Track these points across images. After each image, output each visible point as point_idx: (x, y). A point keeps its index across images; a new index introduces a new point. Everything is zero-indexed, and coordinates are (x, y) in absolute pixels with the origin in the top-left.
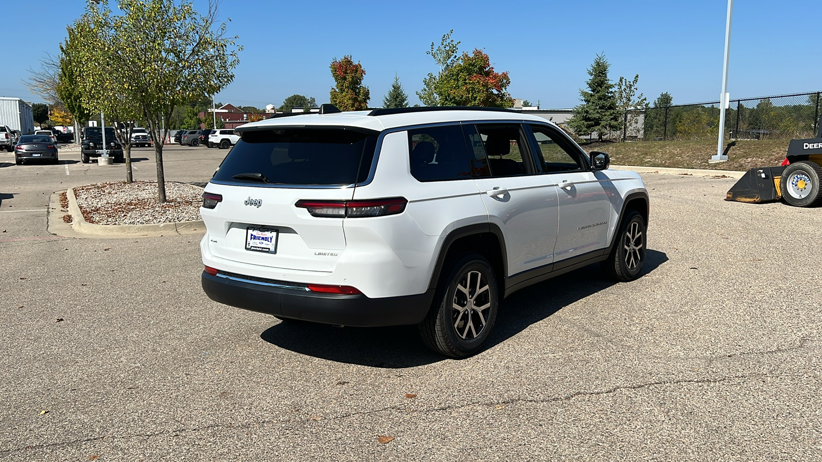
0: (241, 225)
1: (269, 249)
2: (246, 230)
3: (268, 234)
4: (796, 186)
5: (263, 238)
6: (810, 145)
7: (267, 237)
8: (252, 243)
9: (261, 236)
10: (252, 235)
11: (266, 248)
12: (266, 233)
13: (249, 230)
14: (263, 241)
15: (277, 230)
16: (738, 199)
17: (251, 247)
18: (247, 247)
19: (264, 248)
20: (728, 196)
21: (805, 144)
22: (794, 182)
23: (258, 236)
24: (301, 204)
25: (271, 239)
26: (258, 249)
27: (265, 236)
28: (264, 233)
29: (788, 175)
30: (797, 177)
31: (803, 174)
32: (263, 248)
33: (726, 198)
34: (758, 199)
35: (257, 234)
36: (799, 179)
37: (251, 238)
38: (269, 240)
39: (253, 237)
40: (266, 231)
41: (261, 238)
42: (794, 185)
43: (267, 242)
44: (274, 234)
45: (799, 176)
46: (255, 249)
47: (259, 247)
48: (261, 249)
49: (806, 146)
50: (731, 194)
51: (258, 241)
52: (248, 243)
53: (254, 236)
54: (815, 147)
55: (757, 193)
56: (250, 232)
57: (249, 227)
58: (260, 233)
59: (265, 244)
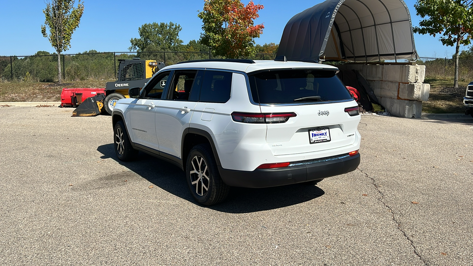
0: (302, 130)
1: (327, 139)
2: (308, 132)
3: (323, 131)
4: (113, 105)
5: (320, 134)
6: (119, 84)
7: (323, 133)
8: (314, 139)
9: (319, 133)
10: (313, 134)
11: (325, 140)
12: (322, 131)
13: (310, 132)
14: (320, 136)
15: (328, 127)
16: (81, 115)
17: (314, 141)
18: (311, 142)
19: (324, 140)
20: (74, 114)
21: (116, 84)
22: (111, 104)
23: (317, 133)
24: (347, 110)
25: (326, 134)
26: (320, 141)
27: (321, 133)
28: (320, 131)
29: (109, 100)
30: (113, 101)
31: (116, 99)
32: (322, 140)
33: (72, 115)
34: (95, 114)
35: (316, 133)
36: (114, 102)
37: (313, 136)
38: (325, 134)
39: (313, 135)
40: (322, 130)
41: (319, 135)
42: (111, 105)
43: (323, 136)
44: (327, 130)
45: (114, 100)
46: (318, 141)
47: (320, 140)
48: (321, 141)
49: (117, 85)
50: (76, 113)
51: (318, 137)
52: (311, 139)
53: (315, 134)
54: (122, 86)
55: (94, 111)
56: (311, 132)
57: (309, 130)
58: (318, 131)
59: (322, 138)
